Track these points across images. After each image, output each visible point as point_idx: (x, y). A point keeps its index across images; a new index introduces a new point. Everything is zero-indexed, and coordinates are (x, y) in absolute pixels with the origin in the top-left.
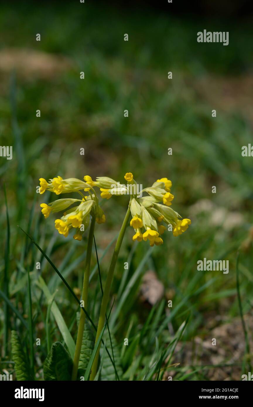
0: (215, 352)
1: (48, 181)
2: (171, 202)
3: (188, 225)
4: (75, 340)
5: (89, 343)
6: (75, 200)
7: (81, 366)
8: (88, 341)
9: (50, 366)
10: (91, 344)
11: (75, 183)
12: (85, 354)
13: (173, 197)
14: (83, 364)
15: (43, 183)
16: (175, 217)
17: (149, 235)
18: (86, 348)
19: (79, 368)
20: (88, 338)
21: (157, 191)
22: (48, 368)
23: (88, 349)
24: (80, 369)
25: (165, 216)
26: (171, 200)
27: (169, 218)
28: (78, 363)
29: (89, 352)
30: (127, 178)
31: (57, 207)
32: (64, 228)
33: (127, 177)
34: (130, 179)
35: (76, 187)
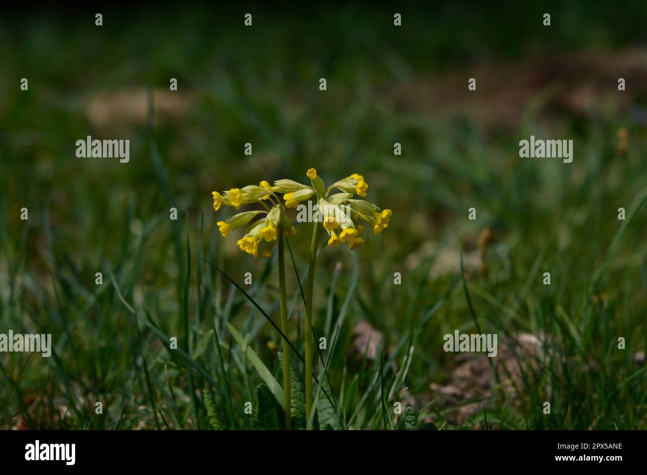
0: (459, 398)
1: (222, 193)
2: (366, 192)
3: (389, 217)
4: (282, 385)
5: (298, 385)
6: (256, 212)
7: (294, 413)
8: (297, 383)
9: (258, 416)
10: (301, 386)
11: (254, 190)
12: (296, 398)
13: (367, 186)
14: (296, 411)
15: (218, 197)
16: (373, 210)
17: (347, 234)
18: (296, 392)
19: (292, 416)
20: (297, 379)
21: (347, 182)
22: (257, 420)
23: (299, 392)
24: (294, 417)
25: (361, 212)
26: (365, 190)
27: (365, 212)
28: (290, 411)
29: (301, 396)
30: (310, 175)
31: (236, 222)
32: (253, 245)
33: (310, 173)
34: (313, 176)
35: (256, 194)
